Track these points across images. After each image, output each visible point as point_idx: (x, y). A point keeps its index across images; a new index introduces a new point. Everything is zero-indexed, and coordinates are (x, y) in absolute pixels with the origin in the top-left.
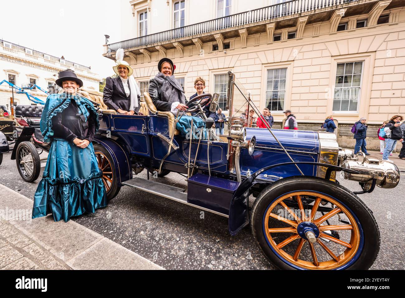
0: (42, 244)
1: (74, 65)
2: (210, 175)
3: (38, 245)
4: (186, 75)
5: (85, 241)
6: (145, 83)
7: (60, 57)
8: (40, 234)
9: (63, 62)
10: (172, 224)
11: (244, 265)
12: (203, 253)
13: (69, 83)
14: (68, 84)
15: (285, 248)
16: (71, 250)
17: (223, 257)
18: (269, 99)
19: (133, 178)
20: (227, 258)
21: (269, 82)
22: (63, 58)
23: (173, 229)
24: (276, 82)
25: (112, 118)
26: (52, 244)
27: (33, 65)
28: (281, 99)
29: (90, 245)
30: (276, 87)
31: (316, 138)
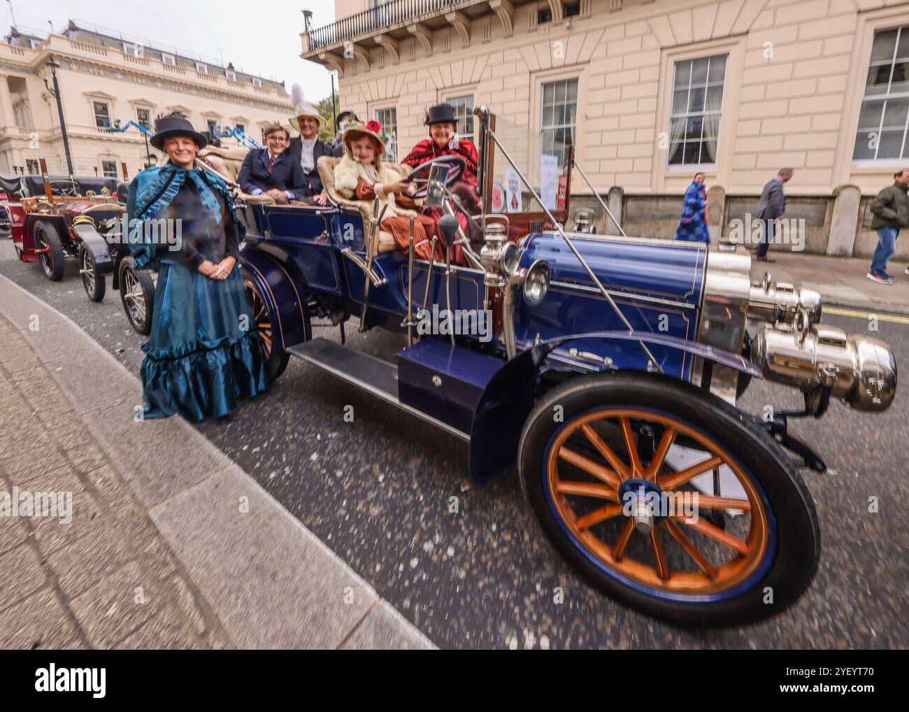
0: (121, 468)
1: (252, 82)
2: (453, 343)
3: (114, 468)
4: (476, 88)
5: (195, 469)
6: (388, 112)
7: (226, 66)
8: (124, 446)
9: (231, 77)
10: (379, 442)
11: (503, 554)
12: (423, 516)
13: (180, 141)
14: (177, 143)
15: (596, 530)
16: (165, 487)
17: (463, 528)
18: (679, 134)
19: (314, 337)
20: (471, 533)
21: (679, 96)
22: (231, 67)
23: (379, 454)
24: (698, 93)
25: (263, 213)
26: (138, 470)
27: (177, 87)
28: (708, 133)
29: (203, 477)
30: (697, 105)
31: (700, 266)
